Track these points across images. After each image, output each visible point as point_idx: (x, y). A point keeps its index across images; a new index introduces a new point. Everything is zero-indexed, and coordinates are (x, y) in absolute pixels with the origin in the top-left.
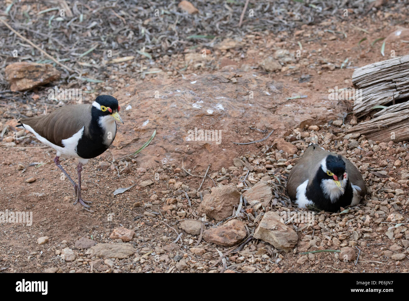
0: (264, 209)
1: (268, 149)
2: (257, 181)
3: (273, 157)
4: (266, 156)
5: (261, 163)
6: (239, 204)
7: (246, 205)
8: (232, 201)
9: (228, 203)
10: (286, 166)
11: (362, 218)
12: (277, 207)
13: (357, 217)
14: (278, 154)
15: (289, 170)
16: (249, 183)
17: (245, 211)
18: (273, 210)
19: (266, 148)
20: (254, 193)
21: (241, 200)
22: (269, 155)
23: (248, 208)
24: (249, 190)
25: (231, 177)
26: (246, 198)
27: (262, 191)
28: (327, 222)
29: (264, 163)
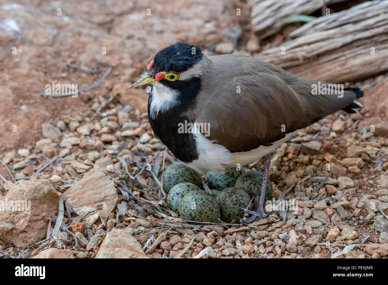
0: (103, 223)
1: (104, 104)
2: (87, 167)
3: (113, 120)
4: (102, 118)
5: (92, 131)
6: (57, 214)
7: (70, 215)
8: (44, 210)
9: (38, 215)
10: (138, 136)
11: (281, 236)
12: (128, 219)
13: (274, 235)
14: (123, 114)
15: (144, 143)
16: (73, 171)
17: (70, 229)
18: (121, 225)
19: (100, 103)
20: (83, 193)
21: (61, 208)
22: (107, 116)
23: (75, 221)
24: (76, 185)
25: (39, 161)
26: (69, 201)
27: (98, 188)
28: (219, 247)
29: (97, 131)
